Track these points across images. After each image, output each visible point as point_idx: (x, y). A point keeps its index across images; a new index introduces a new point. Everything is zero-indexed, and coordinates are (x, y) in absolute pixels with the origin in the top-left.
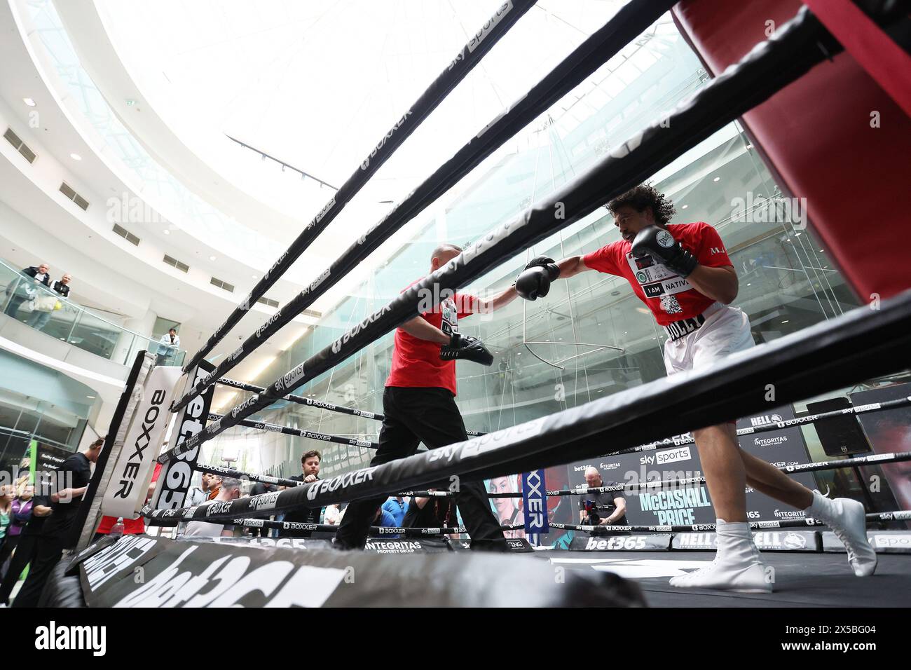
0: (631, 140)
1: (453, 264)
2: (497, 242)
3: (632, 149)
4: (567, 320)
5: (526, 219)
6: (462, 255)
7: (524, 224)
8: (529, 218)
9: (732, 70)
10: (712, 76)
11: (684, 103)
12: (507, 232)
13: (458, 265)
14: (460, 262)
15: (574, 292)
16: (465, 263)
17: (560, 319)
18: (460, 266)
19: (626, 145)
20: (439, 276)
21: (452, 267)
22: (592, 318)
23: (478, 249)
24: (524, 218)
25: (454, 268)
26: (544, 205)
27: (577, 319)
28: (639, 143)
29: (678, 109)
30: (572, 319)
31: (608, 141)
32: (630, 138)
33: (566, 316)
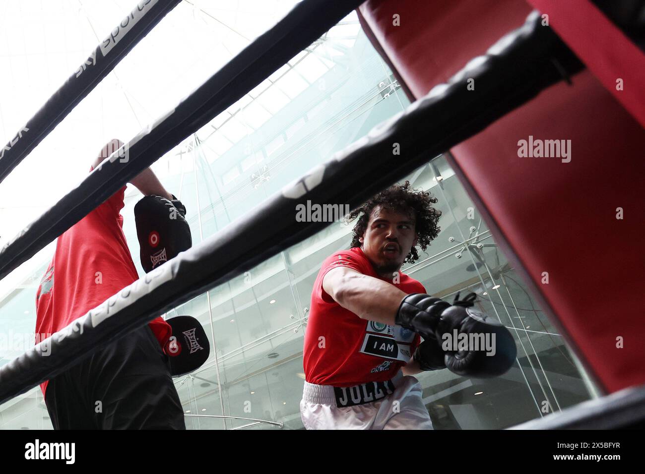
0: (309, 176)
1: (78, 325)
2: (134, 300)
3: (310, 187)
4: (213, 386)
5: (173, 272)
6: (90, 315)
7: (170, 278)
8: (176, 270)
9: (439, 91)
10: (412, 99)
11: (378, 132)
12: (148, 288)
13: (85, 327)
14: (87, 323)
15: (223, 353)
16: (94, 325)
17: (203, 385)
18: (88, 328)
19: (302, 181)
20: (60, 340)
21: (76, 329)
22: (244, 386)
23: (110, 309)
24: (170, 270)
25: (79, 331)
26: (196, 255)
27: (226, 386)
28: (319, 180)
29: (369, 138)
30: (219, 386)
31: (267, 169)
32: (308, 173)
33: (210, 382)
